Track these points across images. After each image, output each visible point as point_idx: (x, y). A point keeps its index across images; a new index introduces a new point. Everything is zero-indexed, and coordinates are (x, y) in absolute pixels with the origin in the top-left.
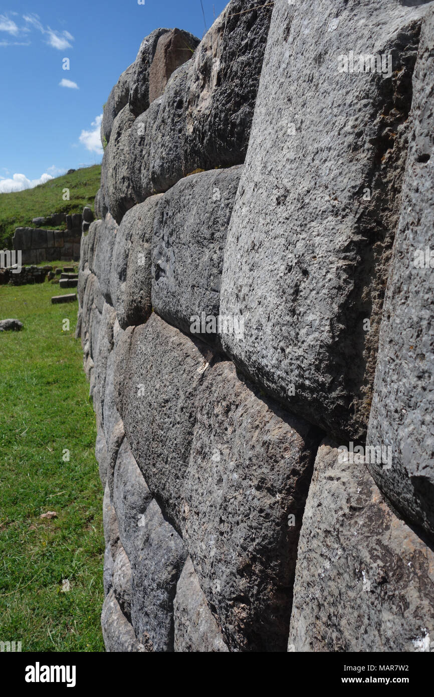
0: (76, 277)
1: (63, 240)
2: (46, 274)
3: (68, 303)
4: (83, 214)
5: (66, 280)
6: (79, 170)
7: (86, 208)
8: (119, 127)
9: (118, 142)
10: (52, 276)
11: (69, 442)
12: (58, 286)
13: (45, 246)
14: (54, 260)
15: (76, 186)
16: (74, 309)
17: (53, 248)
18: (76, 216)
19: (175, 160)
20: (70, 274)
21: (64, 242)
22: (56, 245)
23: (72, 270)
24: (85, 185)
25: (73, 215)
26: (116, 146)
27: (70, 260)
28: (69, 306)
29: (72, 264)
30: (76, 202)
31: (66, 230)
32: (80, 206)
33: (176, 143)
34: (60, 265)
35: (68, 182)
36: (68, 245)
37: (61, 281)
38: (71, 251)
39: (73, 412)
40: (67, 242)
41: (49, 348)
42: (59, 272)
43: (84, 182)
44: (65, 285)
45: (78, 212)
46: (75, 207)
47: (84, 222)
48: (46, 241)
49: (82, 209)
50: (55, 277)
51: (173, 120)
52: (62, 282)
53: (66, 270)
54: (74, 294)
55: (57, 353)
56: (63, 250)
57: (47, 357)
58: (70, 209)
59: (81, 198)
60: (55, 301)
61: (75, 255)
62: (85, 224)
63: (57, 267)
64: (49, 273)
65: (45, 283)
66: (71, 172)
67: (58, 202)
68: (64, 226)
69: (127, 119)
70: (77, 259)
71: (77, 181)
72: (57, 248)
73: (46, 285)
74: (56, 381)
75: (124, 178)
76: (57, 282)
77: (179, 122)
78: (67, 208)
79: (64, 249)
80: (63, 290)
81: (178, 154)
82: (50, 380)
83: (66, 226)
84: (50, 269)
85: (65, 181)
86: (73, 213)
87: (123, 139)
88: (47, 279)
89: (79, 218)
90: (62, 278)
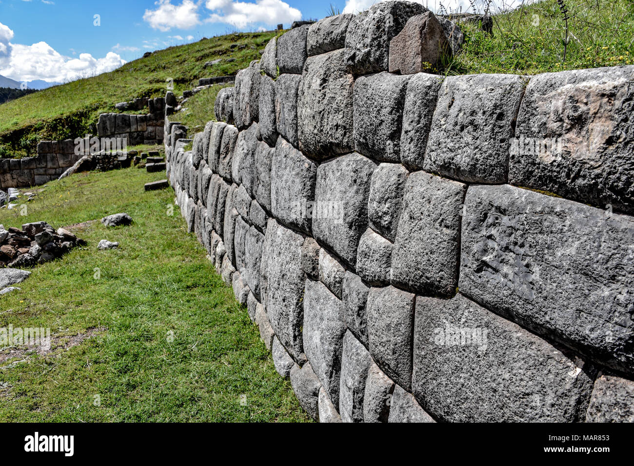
0: (163, 160)
1: (145, 123)
2: (132, 158)
3: (161, 189)
4: (165, 98)
5: (152, 164)
6: (155, 52)
7: (168, 92)
8: (325, 74)
9: (323, 88)
10: (138, 160)
11: (240, 355)
12: (145, 170)
13: (128, 130)
14: (138, 143)
15: (154, 70)
16: (169, 197)
17: (136, 132)
18: (158, 100)
20: (156, 158)
21: (147, 126)
22: (139, 129)
23: (157, 154)
24: (164, 68)
25: (155, 99)
26: (320, 91)
27: (153, 143)
28: (163, 192)
29: (156, 148)
30: (156, 86)
31: (149, 114)
32: (162, 90)
33: (497, 151)
34: (144, 148)
35: (146, 66)
36: (150, 129)
37: (147, 165)
38: (153, 134)
39: (228, 320)
40: (150, 125)
41: (169, 246)
42: (144, 156)
43: (163, 65)
44: (151, 170)
45: (160, 96)
46: (157, 91)
47: (167, 106)
48: (129, 126)
49: (163, 93)
50: (141, 161)
51: (493, 130)
52: (148, 167)
53: (152, 154)
54: (166, 181)
55: (179, 251)
56: (146, 134)
57: (172, 255)
58: (151, 93)
59: (161, 81)
60: (148, 188)
61: (157, 138)
62: (168, 108)
63: (141, 151)
64: (135, 157)
65: (131, 168)
66: (147, 55)
67: (140, 86)
68: (146, 110)
69: (336, 69)
70: (160, 142)
71: (156, 64)
72: (140, 132)
73: (132, 170)
74: (195, 286)
75: (337, 126)
76: (143, 167)
77: (500, 132)
78: (149, 92)
79: (147, 132)
80: (151, 174)
81: (500, 161)
82: (189, 284)
83: (149, 110)
84: (136, 153)
85: (143, 64)
86: (154, 97)
87: (331, 87)
88: (132, 163)
89: (161, 101)
90: (148, 162)
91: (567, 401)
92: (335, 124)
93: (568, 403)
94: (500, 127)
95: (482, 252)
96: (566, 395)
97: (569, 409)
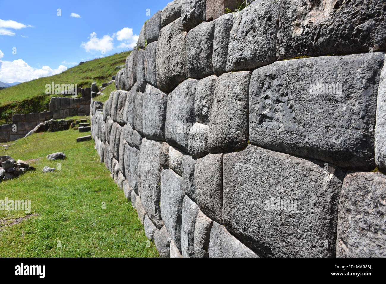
0: (89, 125)
1: (79, 103)
2: (70, 124)
3: (87, 141)
4: (91, 87)
5: (82, 127)
6: (86, 62)
7: (93, 84)
8: (170, 34)
9: (170, 42)
10: (74, 125)
11: (124, 228)
12: (78, 131)
13: (68, 107)
14: (74, 115)
15: (85, 72)
16: (91, 145)
17: (73, 108)
18: (87, 89)
19: (269, 51)
20: (85, 123)
21: (80, 104)
22: (75, 107)
23: (85, 121)
24: (91, 70)
25: (85, 88)
26: (168, 44)
27: (84, 115)
28: (88, 143)
29: (85, 118)
30: (86, 81)
31: (81, 98)
32: (89, 83)
33: (268, 41)
34: (78, 118)
35: (81, 69)
36: (82, 106)
37: (79, 128)
38: (84, 110)
39: (119, 208)
40: (82, 104)
41: (87, 169)
42: (78, 123)
43: (91, 69)
44: (82, 131)
45: (88, 86)
46: (86, 83)
47: (92, 92)
48: (69, 104)
49: (90, 84)
50: (76, 125)
51: (265, 28)
52: (80, 129)
53: (82, 121)
54: (90, 136)
55: (92, 173)
56: (79, 109)
57: (88, 175)
58: (83, 85)
59: (89, 78)
60: (79, 140)
61: (86, 112)
62: (93, 94)
63: (76, 120)
64: (72, 123)
65: (69, 130)
66: (82, 63)
67: (76, 81)
68: (80, 95)
69: (177, 29)
70: (88, 114)
71: (86, 68)
72: (75, 108)
73: (70, 131)
74: (100, 190)
75: (177, 63)
76: (77, 129)
77: (270, 29)
78: (81, 84)
79: (80, 109)
80: (81, 133)
81: (271, 47)
82: (96, 189)
83: (81, 95)
84: (72, 121)
85: (79, 68)
86: (85, 87)
87: (174, 41)
88: (70, 127)
89: (89, 90)
90: (80, 126)
91: (324, 199)
92: (176, 62)
93: (325, 200)
94: (270, 25)
95: (262, 108)
96: (324, 195)
97: (326, 205)
